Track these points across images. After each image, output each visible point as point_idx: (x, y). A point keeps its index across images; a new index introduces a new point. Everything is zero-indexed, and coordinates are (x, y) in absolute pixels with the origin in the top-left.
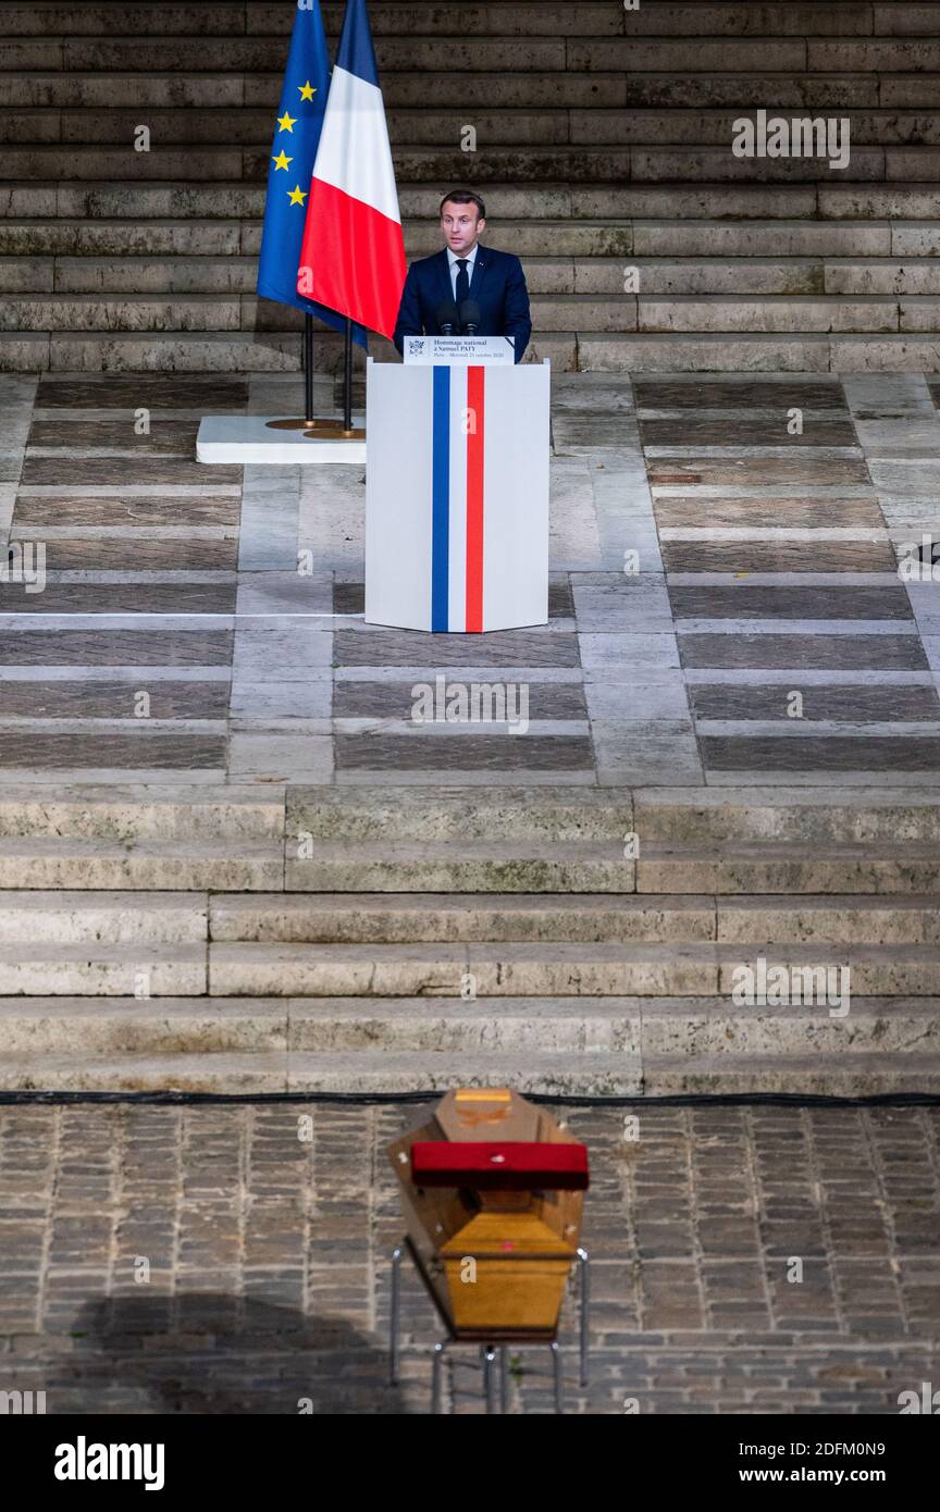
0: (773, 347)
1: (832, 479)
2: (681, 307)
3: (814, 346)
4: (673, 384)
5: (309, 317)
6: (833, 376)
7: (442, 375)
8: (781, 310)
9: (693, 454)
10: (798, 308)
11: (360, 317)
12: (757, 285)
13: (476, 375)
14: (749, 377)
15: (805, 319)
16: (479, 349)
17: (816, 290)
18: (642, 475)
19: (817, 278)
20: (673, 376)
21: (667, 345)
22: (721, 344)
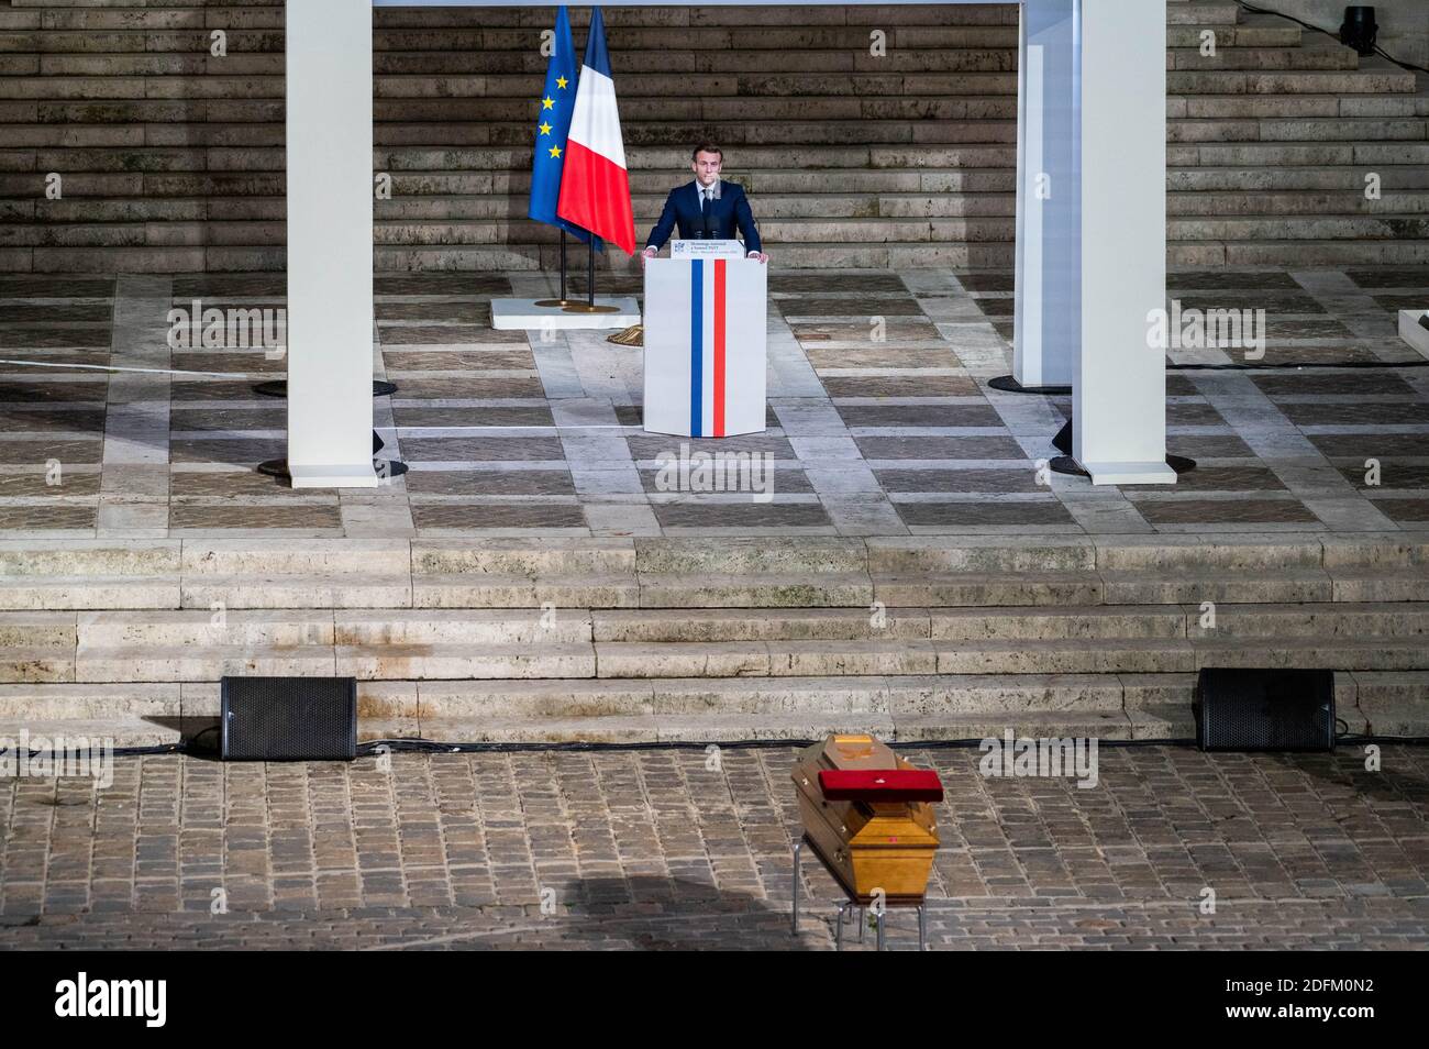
0: (848, 252)
1: (916, 337)
2: (788, 226)
3: (878, 251)
4: (788, 276)
5: (563, 232)
6: (891, 271)
7: (697, 266)
8: (853, 228)
9: (818, 321)
10: (865, 226)
11: (599, 231)
12: (834, 212)
13: (720, 266)
14: (836, 271)
15: (869, 232)
16: (721, 248)
17: (875, 215)
18: (791, 335)
19: (874, 206)
20: (786, 272)
21: (781, 251)
22: (816, 250)
